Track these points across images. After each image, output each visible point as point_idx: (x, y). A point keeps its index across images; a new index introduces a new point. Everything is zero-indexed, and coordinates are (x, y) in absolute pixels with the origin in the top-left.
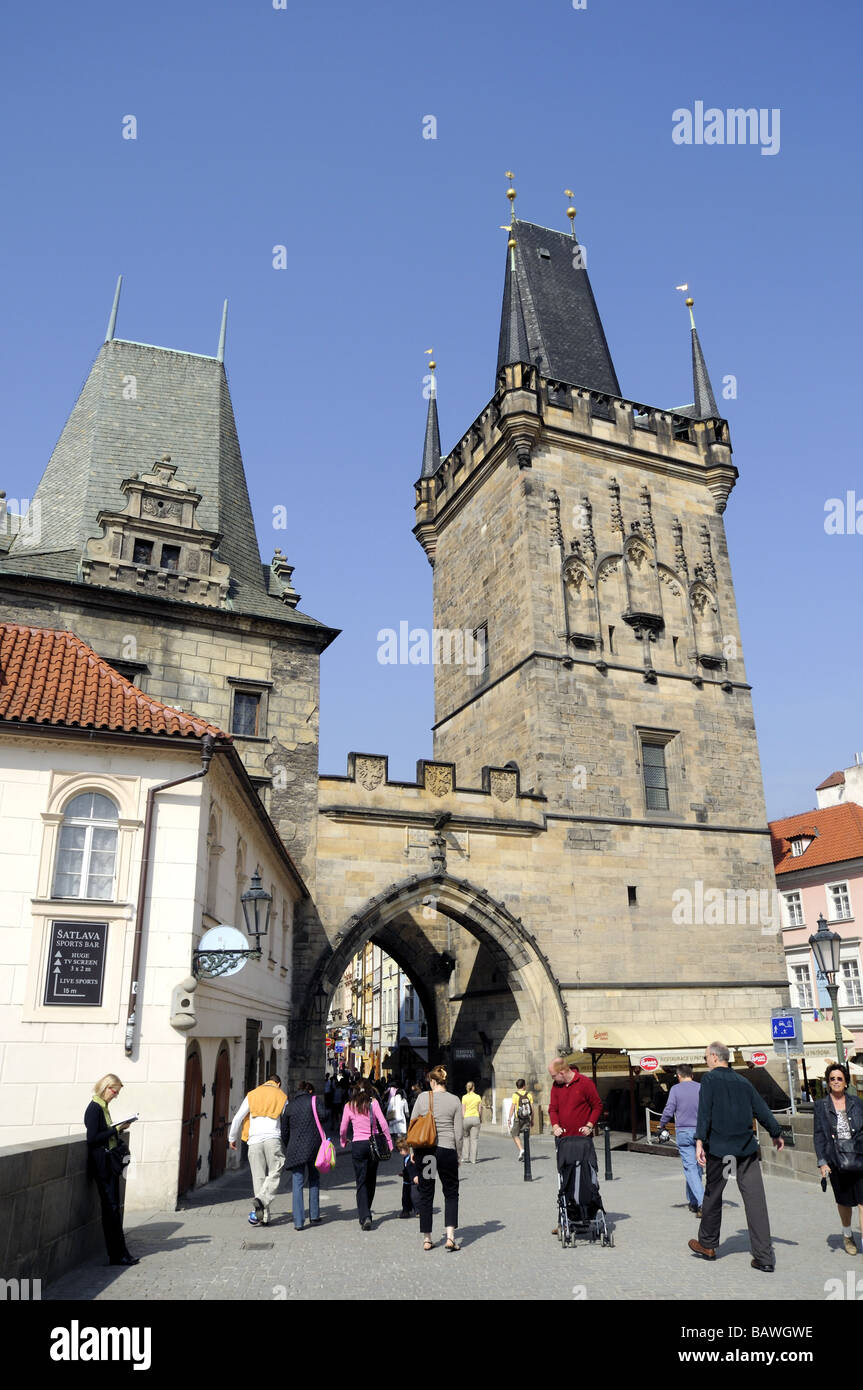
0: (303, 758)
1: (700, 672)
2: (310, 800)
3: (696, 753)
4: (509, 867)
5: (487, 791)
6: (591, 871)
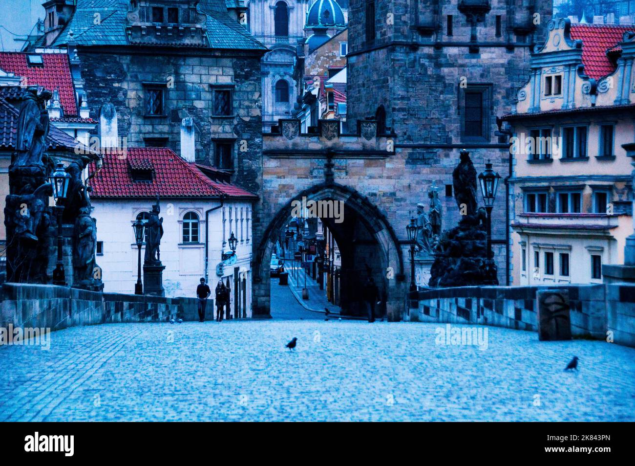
0: (254, 125)
2: (259, 147)
3: (503, 98)
4: (371, 177)
5: (358, 135)
6: (422, 177)
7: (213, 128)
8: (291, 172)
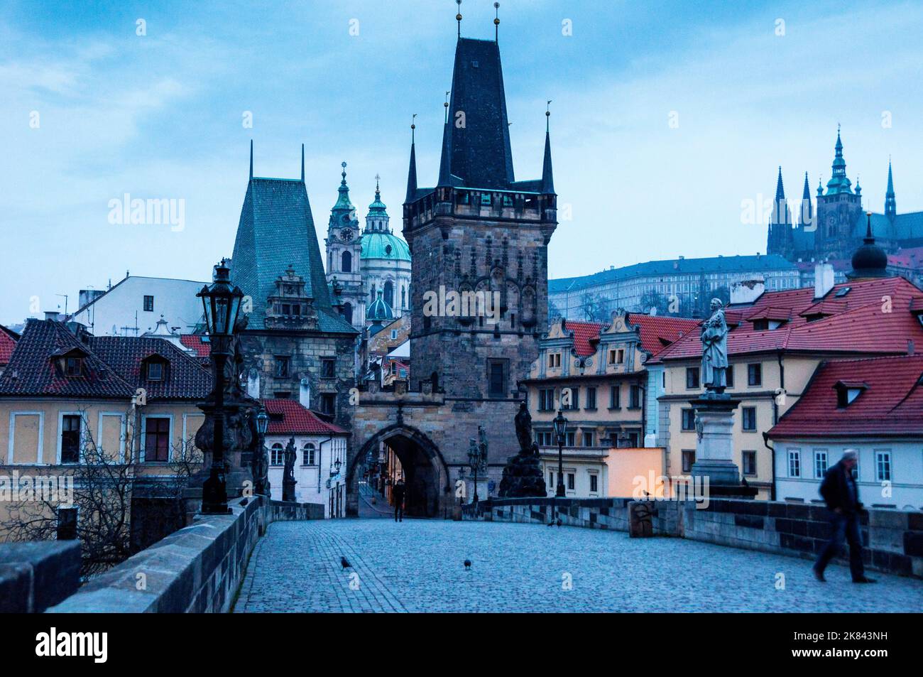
0: (349, 384)
1: (523, 330)
3: (516, 368)
4: (428, 420)
5: (420, 391)
6: (463, 421)
7: (321, 386)
8: (374, 417)
